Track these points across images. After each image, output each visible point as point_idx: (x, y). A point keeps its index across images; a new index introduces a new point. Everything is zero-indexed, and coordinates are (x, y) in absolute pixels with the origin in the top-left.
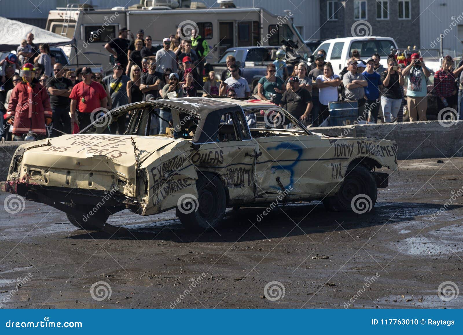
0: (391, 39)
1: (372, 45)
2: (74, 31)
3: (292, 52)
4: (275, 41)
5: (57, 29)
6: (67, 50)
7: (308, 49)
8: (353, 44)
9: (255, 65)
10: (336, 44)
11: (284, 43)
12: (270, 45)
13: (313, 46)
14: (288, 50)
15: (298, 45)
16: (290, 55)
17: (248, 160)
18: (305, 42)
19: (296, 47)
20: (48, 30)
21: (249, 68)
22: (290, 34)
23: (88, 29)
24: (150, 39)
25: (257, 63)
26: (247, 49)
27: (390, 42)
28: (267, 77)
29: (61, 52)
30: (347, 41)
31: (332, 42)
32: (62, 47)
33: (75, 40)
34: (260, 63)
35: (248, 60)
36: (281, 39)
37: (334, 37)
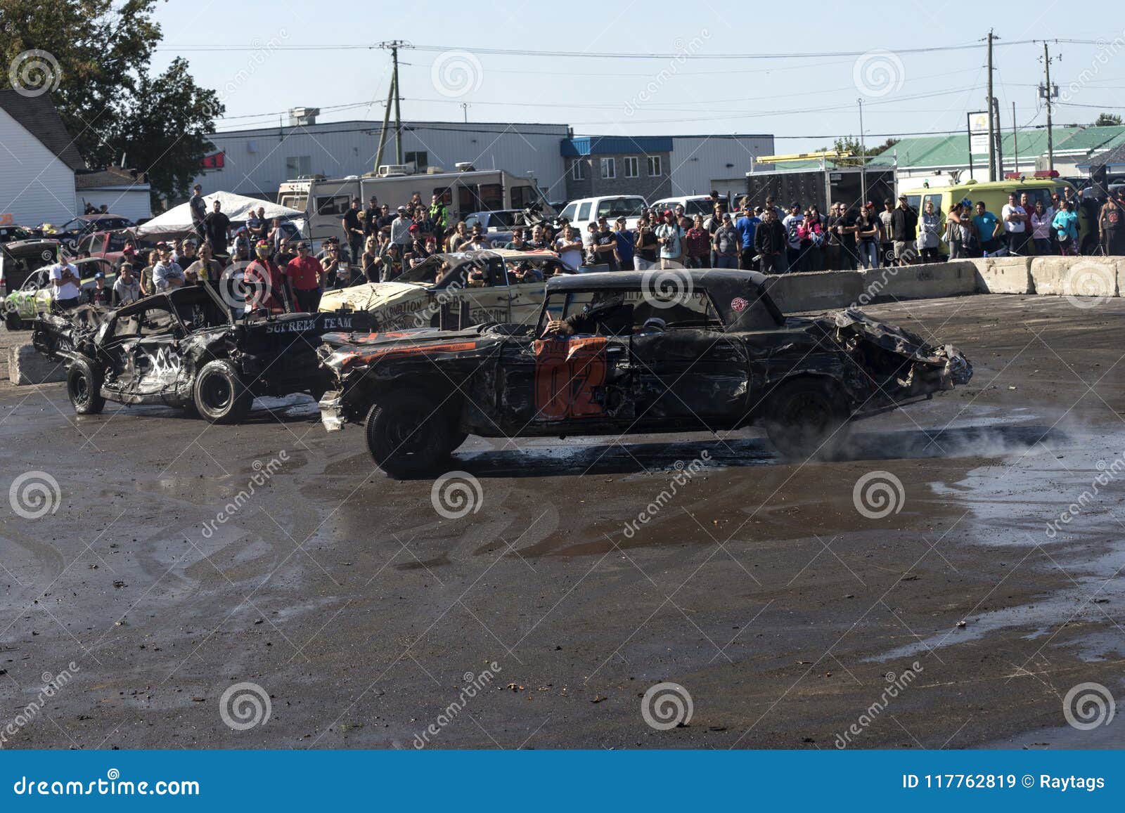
0: (641, 197)
1: (621, 205)
2: (306, 204)
3: (536, 215)
4: (518, 202)
5: (289, 202)
6: (299, 224)
7: (555, 211)
8: (602, 205)
9: (498, 230)
10: (583, 204)
11: (529, 206)
12: (513, 208)
13: (559, 208)
14: (532, 212)
15: (544, 207)
16: (534, 218)
17: (502, 303)
18: (550, 203)
19: (541, 210)
20: (280, 203)
21: (492, 233)
22: (534, 197)
23: (321, 201)
24: (387, 207)
25: (500, 228)
26: (489, 214)
27: (641, 201)
28: (514, 242)
29: (293, 226)
30: (595, 201)
31: (579, 203)
32: (294, 221)
33: (306, 212)
34: (503, 228)
35: (490, 225)
36: (525, 202)
37: (581, 198)
